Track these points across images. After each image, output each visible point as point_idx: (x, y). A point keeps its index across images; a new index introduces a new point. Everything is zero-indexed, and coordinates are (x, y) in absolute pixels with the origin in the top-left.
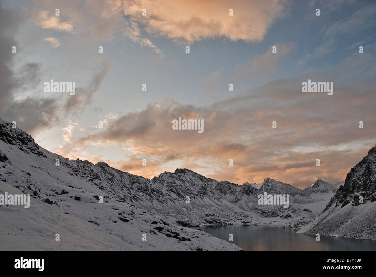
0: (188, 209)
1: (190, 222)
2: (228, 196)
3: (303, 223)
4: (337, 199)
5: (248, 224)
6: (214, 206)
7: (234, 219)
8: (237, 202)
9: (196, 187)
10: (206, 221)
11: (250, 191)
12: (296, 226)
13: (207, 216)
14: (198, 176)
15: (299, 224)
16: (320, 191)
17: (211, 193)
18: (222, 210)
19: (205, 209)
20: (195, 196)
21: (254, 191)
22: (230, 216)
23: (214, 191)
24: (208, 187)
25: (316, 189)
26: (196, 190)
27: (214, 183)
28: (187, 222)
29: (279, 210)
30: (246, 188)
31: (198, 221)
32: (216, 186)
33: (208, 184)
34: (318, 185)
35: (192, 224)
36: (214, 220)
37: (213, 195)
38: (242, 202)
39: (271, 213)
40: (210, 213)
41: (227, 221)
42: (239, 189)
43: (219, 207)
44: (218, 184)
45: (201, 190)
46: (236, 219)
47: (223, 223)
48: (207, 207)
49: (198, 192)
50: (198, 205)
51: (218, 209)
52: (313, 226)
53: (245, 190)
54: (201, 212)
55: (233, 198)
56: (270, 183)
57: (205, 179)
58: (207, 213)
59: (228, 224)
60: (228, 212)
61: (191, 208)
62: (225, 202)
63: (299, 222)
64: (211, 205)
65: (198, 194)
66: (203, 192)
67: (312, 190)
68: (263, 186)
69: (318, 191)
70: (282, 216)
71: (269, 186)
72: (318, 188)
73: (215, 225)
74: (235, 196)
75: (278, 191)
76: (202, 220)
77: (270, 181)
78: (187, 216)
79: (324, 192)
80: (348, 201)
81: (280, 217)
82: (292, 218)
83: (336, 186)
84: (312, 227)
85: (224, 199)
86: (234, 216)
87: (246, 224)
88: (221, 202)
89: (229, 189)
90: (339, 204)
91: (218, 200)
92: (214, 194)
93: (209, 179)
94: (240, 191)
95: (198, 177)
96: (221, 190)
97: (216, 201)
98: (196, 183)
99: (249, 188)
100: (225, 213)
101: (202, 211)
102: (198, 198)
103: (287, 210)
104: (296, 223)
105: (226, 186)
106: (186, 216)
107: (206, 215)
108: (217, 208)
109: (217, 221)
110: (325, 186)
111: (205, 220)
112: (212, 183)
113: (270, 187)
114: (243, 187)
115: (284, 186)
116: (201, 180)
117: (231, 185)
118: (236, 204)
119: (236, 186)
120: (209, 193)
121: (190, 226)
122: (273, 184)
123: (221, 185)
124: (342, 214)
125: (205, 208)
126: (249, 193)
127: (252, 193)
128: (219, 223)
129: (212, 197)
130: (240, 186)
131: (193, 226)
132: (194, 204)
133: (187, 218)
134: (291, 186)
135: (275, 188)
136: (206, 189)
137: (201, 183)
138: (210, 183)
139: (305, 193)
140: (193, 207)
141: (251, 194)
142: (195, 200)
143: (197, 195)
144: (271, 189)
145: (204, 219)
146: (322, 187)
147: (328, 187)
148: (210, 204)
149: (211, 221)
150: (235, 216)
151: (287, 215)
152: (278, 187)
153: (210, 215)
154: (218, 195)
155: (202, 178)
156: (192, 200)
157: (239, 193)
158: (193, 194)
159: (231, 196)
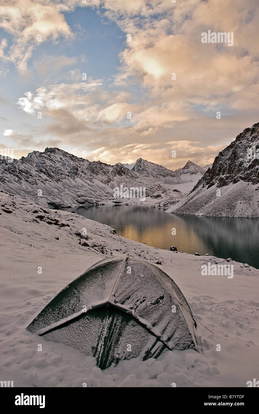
0: (59, 190)
1: (62, 203)
2: (100, 176)
3: (172, 203)
4: (204, 180)
5: (119, 204)
6: (86, 186)
7: (106, 199)
8: (109, 182)
9: (67, 168)
10: (78, 202)
11: (122, 172)
12: (165, 205)
13: (79, 197)
14: (69, 155)
15: (168, 204)
16: (189, 173)
17: (82, 173)
18: (94, 191)
19: (77, 190)
20: (67, 176)
21: (126, 171)
22: (102, 196)
23: (86, 171)
24: (80, 167)
25: (186, 171)
26: (67, 171)
27: (86, 163)
28: (58, 203)
29: (150, 190)
30: (118, 168)
31: (70, 201)
32: (88, 166)
33: (79, 164)
34: (188, 167)
35: (63, 205)
36: (86, 201)
37: (85, 176)
38: (114, 182)
40: (82, 193)
41: (99, 201)
42: (111, 169)
43: (91, 188)
44: (90, 164)
45: (72, 171)
46: (108, 199)
47: (95, 204)
48: (79, 187)
49: (69, 172)
50: (69, 186)
51: (90, 189)
52: (181, 206)
53: (117, 170)
54: (73, 193)
55: (105, 178)
56: (142, 164)
57: (77, 158)
58: (79, 193)
59: (100, 204)
60: (100, 192)
61: (62, 189)
62: (97, 182)
63: (168, 202)
64: (83, 186)
65: (69, 174)
66: (74, 172)
67: (182, 171)
68: (136, 167)
69: (188, 173)
70: (153, 196)
71: (141, 167)
72: (188, 169)
73: (87, 206)
74: (107, 176)
75: (150, 172)
76: (74, 201)
77: (142, 161)
78: (58, 197)
79: (193, 173)
80: (214, 182)
81: (151, 197)
82: (162, 198)
83: (204, 168)
84: (179, 207)
85: (96, 180)
86: (106, 196)
87: (118, 204)
88: (93, 183)
89: (101, 169)
90: (206, 185)
91: (90, 181)
92: (85, 174)
93: (80, 159)
94: (112, 171)
95: (69, 157)
96: (93, 170)
97: (88, 181)
98: (67, 163)
99: (121, 168)
100: (97, 193)
101: (73, 192)
102: (69, 179)
103: (157, 190)
104: (165, 203)
105: (98, 166)
106: (57, 197)
107: (77, 195)
108: (89, 188)
109: (89, 201)
110: (195, 168)
111: (77, 201)
112: (84, 163)
113: (142, 168)
114: (115, 167)
115: (156, 167)
116: (72, 160)
117: (103, 165)
118: (108, 185)
119: (108, 166)
120: (81, 173)
121: (62, 207)
122: (145, 164)
123: (93, 165)
124: (208, 195)
125: (77, 188)
126: (122, 173)
127: (124, 173)
128: (91, 203)
129: (84, 177)
130: (113, 166)
131: (65, 207)
132: (65, 185)
133: (58, 199)
134: (163, 167)
135: (147, 169)
136: (77, 170)
137: (72, 163)
138: (81, 163)
139: (175, 174)
140: (64, 188)
141: (123, 174)
142: (67, 181)
143: (68, 176)
144: (143, 169)
145: (76, 199)
146: (192, 169)
147: (197, 169)
148: (82, 184)
149: (83, 201)
150: (107, 196)
151: (157, 195)
152: (149, 168)
153: (81, 195)
154: (90, 175)
155: (73, 158)
156: (63, 181)
157: (112, 174)
158: (64, 175)
159: (103, 176)
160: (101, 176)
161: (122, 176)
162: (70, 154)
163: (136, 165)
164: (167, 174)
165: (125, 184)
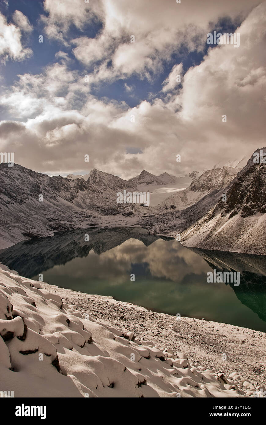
0: (25, 214)
2: (62, 193)
5: (96, 226)
6: (52, 206)
7: (78, 221)
8: (73, 199)
9: (28, 186)
10: (51, 227)
11: (84, 186)
12: (163, 231)
13: (50, 221)
14: (27, 171)
15: (166, 229)
16: (145, 183)
17: (45, 191)
18: (62, 212)
19: (45, 212)
20: (29, 196)
21: (87, 185)
22: (73, 217)
23: (48, 188)
24: (41, 184)
25: (141, 181)
26: (28, 189)
27: (46, 179)
28: (36, 233)
29: (119, 207)
30: (80, 183)
31: (42, 228)
32: (49, 182)
33: (39, 180)
34: (143, 176)
36: (60, 226)
37: (48, 194)
38: (78, 198)
39: (111, 211)
40: (52, 216)
41: (74, 225)
42: (73, 184)
43: (58, 208)
44: (51, 180)
45: (34, 189)
46: (80, 221)
47: (70, 228)
48: (45, 209)
49: (30, 191)
50: (34, 208)
51: (58, 210)
53: (78, 185)
54: (42, 217)
55: (68, 195)
56: (98, 175)
57: (35, 174)
58: (49, 217)
59: (75, 228)
60: (69, 213)
61: (28, 212)
62: (62, 200)
63: (165, 227)
64: (49, 206)
65: (31, 193)
66: (37, 191)
67: (138, 181)
68: (90, 178)
69: (144, 183)
70: (125, 214)
71: (96, 178)
72: (143, 179)
73: (62, 231)
74: (70, 193)
75: (107, 184)
76: (46, 226)
77: (97, 173)
78: (29, 224)
79: (148, 183)
80: (236, 211)
81: (123, 215)
82: (135, 215)
83: (159, 178)
84: (202, 240)
85: (60, 197)
86: (76, 217)
87: (94, 226)
88: (58, 201)
89: (63, 185)
90: (225, 214)
91: (55, 200)
92: (48, 192)
93: (39, 175)
94: (74, 187)
95: (27, 172)
96: (55, 186)
97: (52, 200)
98: (26, 180)
99: (82, 183)
100: (67, 214)
101: (42, 215)
102: (32, 198)
103: (126, 206)
104: (162, 229)
105: (59, 181)
106: (27, 223)
107: (48, 219)
108: (56, 209)
109: (63, 226)
110: (150, 177)
111: (49, 226)
112: (43, 178)
113: (98, 179)
114: (76, 182)
115: (112, 178)
116: (31, 176)
117: (64, 180)
118: (72, 202)
119: (69, 181)
120: (43, 191)
122: (101, 176)
123: (54, 180)
125: (43, 210)
126: (83, 188)
127: (86, 188)
128: (66, 228)
129: (48, 195)
130: (73, 181)
132: (30, 206)
133: (29, 226)
134: (119, 178)
135: (104, 181)
136: (39, 187)
137: (32, 179)
138: (41, 179)
139: (131, 185)
140: (30, 210)
141: (84, 189)
142: (30, 201)
143: (30, 195)
144: (100, 181)
145: (48, 224)
146: (147, 179)
147: (152, 178)
148: (47, 204)
149: (57, 226)
150: (78, 217)
151: (129, 213)
152: (106, 179)
153: (52, 218)
154: (52, 192)
155: (32, 173)
156: (27, 202)
157: (74, 189)
158: (26, 194)
159: (66, 193)
160: (64, 193)
161: (84, 190)
162: (27, 169)
163: (90, 176)
164: (124, 185)
165: (90, 200)
